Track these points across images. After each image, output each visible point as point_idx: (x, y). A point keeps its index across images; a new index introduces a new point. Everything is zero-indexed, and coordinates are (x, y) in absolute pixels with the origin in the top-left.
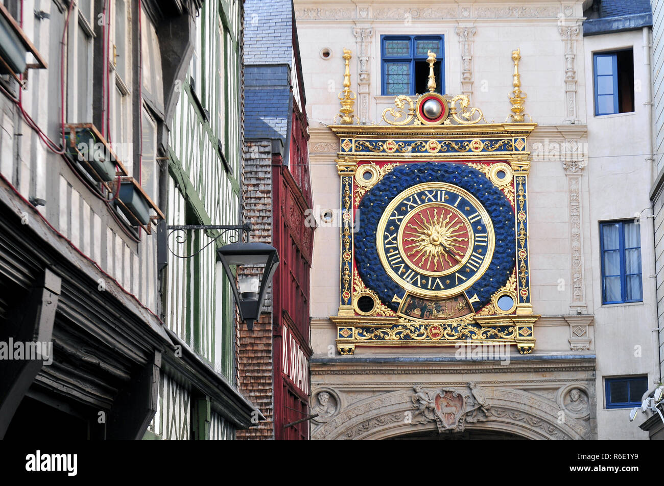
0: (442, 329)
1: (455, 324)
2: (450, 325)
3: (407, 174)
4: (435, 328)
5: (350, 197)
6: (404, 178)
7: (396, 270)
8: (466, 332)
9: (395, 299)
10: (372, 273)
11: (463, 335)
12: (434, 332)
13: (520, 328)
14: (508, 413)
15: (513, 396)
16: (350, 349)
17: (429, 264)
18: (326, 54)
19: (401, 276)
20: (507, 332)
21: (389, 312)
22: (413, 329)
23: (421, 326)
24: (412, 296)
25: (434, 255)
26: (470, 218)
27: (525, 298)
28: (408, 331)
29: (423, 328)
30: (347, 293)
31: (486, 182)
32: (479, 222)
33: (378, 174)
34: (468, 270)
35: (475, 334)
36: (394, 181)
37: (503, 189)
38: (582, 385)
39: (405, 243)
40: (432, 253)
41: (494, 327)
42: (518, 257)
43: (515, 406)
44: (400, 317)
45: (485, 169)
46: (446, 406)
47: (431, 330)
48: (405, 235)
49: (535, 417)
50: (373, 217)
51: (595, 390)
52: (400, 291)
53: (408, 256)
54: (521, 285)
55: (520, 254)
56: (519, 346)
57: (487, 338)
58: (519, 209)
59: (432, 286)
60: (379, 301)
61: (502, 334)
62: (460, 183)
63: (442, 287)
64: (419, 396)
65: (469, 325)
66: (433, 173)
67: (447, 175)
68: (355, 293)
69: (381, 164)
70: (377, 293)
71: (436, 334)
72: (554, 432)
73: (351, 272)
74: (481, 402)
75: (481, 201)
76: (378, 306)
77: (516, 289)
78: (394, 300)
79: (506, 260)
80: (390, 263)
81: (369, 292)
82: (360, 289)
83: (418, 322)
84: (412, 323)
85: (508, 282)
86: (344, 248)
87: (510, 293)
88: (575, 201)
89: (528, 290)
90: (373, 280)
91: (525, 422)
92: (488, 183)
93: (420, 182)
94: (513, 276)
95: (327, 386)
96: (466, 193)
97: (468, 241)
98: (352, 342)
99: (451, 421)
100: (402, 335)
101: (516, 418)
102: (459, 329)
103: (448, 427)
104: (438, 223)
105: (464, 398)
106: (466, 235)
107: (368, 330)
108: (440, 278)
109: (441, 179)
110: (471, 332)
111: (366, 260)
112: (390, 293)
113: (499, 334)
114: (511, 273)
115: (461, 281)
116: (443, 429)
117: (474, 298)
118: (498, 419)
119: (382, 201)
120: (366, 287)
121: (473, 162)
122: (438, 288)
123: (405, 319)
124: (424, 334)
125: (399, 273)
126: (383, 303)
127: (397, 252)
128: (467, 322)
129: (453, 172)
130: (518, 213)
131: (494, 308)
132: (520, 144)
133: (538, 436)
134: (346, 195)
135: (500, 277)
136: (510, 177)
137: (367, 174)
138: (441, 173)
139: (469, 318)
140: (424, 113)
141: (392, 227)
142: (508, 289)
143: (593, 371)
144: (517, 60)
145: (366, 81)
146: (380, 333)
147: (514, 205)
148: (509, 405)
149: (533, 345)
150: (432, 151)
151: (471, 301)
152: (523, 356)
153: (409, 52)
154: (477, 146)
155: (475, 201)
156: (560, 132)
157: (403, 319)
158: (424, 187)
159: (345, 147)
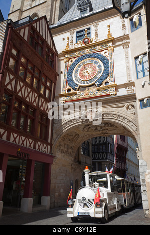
1: (92, 92)
2: (90, 92)
4: (87, 93)
6: (80, 59)
8: (95, 93)
9: (76, 88)
10: (71, 83)
13: (111, 89)
14: (109, 115)
15: (110, 110)
16: (64, 102)
17: (86, 78)
18: (64, 39)
20: (107, 91)
21: (75, 92)
22: (81, 95)
24: (81, 87)
25: (87, 76)
26: (97, 65)
28: (79, 95)
29: (83, 94)
30: (64, 89)
32: (100, 65)
33: (74, 60)
34: (97, 77)
35: (98, 93)
36: (78, 61)
37: (106, 56)
38: (132, 104)
39: (80, 74)
41: (103, 90)
43: (111, 112)
45: (101, 53)
47: (85, 94)
48: (80, 72)
49: (118, 115)
50: (72, 70)
51: (137, 104)
52: (77, 85)
53: (81, 77)
54: (111, 78)
55: (111, 70)
56: (111, 94)
57: (101, 93)
59: (86, 83)
60: (72, 90)
62: (94, 57)
65: (96, 91)
66: (87, 57)
68: (67, 89)
69: (75, 58)
70: (72, 88)
72: (124, 120)
73: (66, 84)
75: (100, 60)
77: (110, 80)
79: (107, 72)
80: (76, 80)
81: (70, 88)
82: (68, 87)
83: (82, 92)
85: (108, 78)
86: (65, 78)
88: (127, 54)
89: (114, 79)
91: (115, 117)
92: (102, 56)
96: (96, 59)
97: (97, 71)
98: (64, 100)
100: (78, 97)
101: (112, 116)
104: (89, 68)
106: (96, 69)
107: (68, 97)
108: (89, 81)
109: (90, 57)
111: (70, 80)
113: (105, 92)
114: (109, 76)
115: (94, 80)
118: (106, 118)
119: (74, 66)
121: (98, 52)
122: (88, 83)
124: (83, 96)
125: (78, 82)
127: (78, 77)
129: (93, 55)
131: (104, 85)
132: (110, 44)
133: (119, 121)
134: (66, 66)
135: (105, 77)
136: (108, 53)
137: (72, 61)
138: (89, 56)
139: (96, 89)
140: (85, 43)
141: (77, 71)
142: (108, 80)
143: (136, 99)
144: (109, 27)
145: (72, 42)
146: (72, 97)
147: (109, 59)
148: (109, 113)
149: (115, 93)
150: (87, 52)
151: (96, 84)
152: (112, 97)
153: (83, 34)
154: (99, 48)
155: (98, 61)
156: (121, 39)
157: (78, 93)
158: (85, 60)
159: (66, 56)
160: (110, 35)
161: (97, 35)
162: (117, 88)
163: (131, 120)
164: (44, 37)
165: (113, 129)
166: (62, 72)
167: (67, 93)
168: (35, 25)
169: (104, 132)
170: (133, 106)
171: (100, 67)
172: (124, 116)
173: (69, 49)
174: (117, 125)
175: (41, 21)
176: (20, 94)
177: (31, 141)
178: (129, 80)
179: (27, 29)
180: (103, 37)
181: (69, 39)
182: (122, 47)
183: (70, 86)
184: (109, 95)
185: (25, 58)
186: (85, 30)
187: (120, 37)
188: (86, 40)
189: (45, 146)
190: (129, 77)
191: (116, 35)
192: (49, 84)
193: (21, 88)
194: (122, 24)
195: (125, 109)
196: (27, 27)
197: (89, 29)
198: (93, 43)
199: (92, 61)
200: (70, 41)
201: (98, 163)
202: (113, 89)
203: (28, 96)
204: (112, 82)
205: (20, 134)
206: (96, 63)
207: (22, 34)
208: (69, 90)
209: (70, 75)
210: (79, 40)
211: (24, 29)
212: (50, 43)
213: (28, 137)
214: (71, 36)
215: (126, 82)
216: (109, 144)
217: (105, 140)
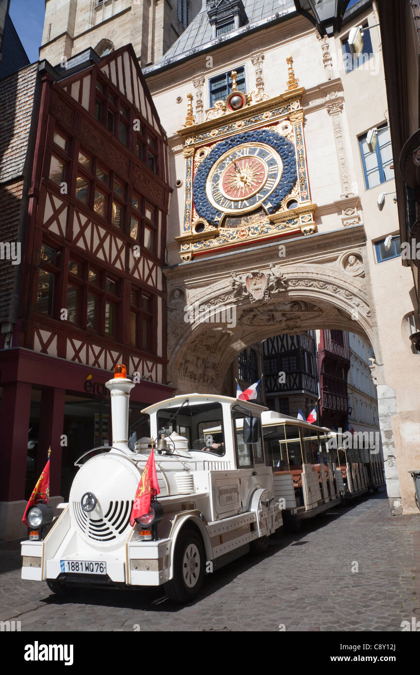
0: (247, 231)
1: (257, 226)
2: (252, 228)
3: (225, 145)
4: (243, 231)
5: (190, 168)
6: (222, 148)
7: (218, 202)
8: (264, 229)
9: (217, 219)
10: (203, 208)
11: (262, 231)
12: (242, 234)
13: (302, 218)
14: (301, 282)
15: (303, 268)
16: (188, 257)
17: (239, 194)
18: (179, 100)
19: (222, 205)
20: (293, 223)
21: (214, 229)
22: (228, 236)
23: (233, 232)
24: (227, 216)
25: (242, 188)
26: (265, 159)
27: (305, 197)
28: (225, 237)
29: (235, 233)
30: (188, 224)
31: (274, 134)
32: (273, 160)
33: (207, 151)
34: (265, 190)
35: (271, 229)
36: (216, 152)
37: (286, 136)
38: (355, 250)
39: (224, 184)
40: (241, 186)
41: (284, 222)
42: (299, 172)
43: (305, 275)
44: (220, 230)
45: (274, 128)
46: (255, 284)
47: (240, 233)
48: (225, 180)
49: (321, 281)
50: (203, 175)
51: (367, 252)
52: (219, 212)
53: (226, 193)
54: (302, 190)
55: (299, 171)
56: (302, 230)
57: (279, 229)
58: (297, 143)
59: (241, 206)
60: (208, 224)
61: (290, 225)
62: (257, 140)
63: (248, 205)
64: (234, 280)
65: (265, 224)
66: (240, 140)
67: (248, 138)
68: (193, 223)
69: (209, 145)
70: (206, 219)
71: (243, 235)
72: (337, 291)
73: (190, 210)
74: (278, 276)
75: (272, 146)
76: (207, 227)
77: (298, 194)
78: (215, 220)
79: (290, 176)
80: (215, 200)
81: (201, 219)
82: (197, 219)
83: (231, 230)
84: (228, 232)
85: (293, 190)
86: (187, 197)
87: (295, 197)
88: (338, 129)
89: (307, 191)
90: (204, 211)
91: (314, 287)
92: (276, 136)
93: (233, 147)
94: (296, 186)
95: (177, 285)
96: (262, 145)
97: (264, 173)
98: (189, 252)
99: (259, 294)
100: (221, 241)
101: (307, 285)
102: (259, 228)
103: (257, 299)
104: (245, 168)
105: (266, 276)
106: (263, 169)
107: (199, 242)
108: (246, 199)
109: (246, 141)
110: (267, 228)
111: (199, 201)
112: (213, 216)
113: (287, 225)
114: (295, 184)
115: (260, 198)
116: (254, 301)
117: (268, 205)
118: (294, 288)
119: (209, 165)
120: (200, 218)
121: (266, 126)
122: (245, 206)
123: (223, 230)
124: (235, 237)
125: (220, 204)
126: (210, 224)
127: (219, 192)
128: (265, 222)
129: (253, 135)
130: (297, 146)
131: (284, 210)
132: (295, 105)
133: (326, 296)
134: (188, 168)
135: (287, 189)
136: (290, 128)
137: (202, 154)
138: (245, 138)
139: (266, 220)
140: (232, 106)
141: (216, 178)
142: (293, 195)
143: (364, 238)
144: (290, 61)
145: (200, 104)
146: (207, 243)
147: (295, 142)
148: (300, 276)
149: (313, 227)
150: (239, 127)
151: (266, 208)
152: (306, 236)
153: (225, 82)
154: (267, 116)
155: (268, 148)
156: (322, 90)
157: (222, 231)
158: (235, 149)
159: (188, 142)
160: (293, 82)
161: (260, 83)
162: (317, 213)
163: (355, 291)
164: (130, 97)
165: (311, 314)
166: (179, 183)
167: (195, 233)
168: (105, 69)
169: (291, 323)
170: (359, 257)
171: (272, 163)
172: (337, 282)
173: (194, 124)
174: (322, 306)
175: (119, 59)
176: (81, 244)
177: (115, 354)
178: (346, 193)
179: (87, 81)
180: (276, 89)
181: (191, 97)
182: (324, 111)
183: (201, 216)
184: (299, 233)
185: (86, 153)
186: (229, 74)
187: (318, 87)
188: (235, 99)
189: (150, 364)
190: (346, 185)
191: (308, 82)
192: (148, 214)
193: (83, 229)
194: (321, 53)
195: (339, 263)
196: (86, 75)
197: (240, 70)
198: (253, 103)
199: (253, 151)
200: (194, 104)
201: (280, 399)
202: (308, 217)
203: (101, 246)
204: (303, 199)
205: (88, 340)
206: (263, 154)
207: (75, 95)
208: (200, 227)
209: (199, 187)
210: (216, 99)
211: (78, 83)
212: (145, 112)
213: (106, 346)
214: (196, 90)
215: (339, 199)
216: (304, 351)
217: (293, 343)
